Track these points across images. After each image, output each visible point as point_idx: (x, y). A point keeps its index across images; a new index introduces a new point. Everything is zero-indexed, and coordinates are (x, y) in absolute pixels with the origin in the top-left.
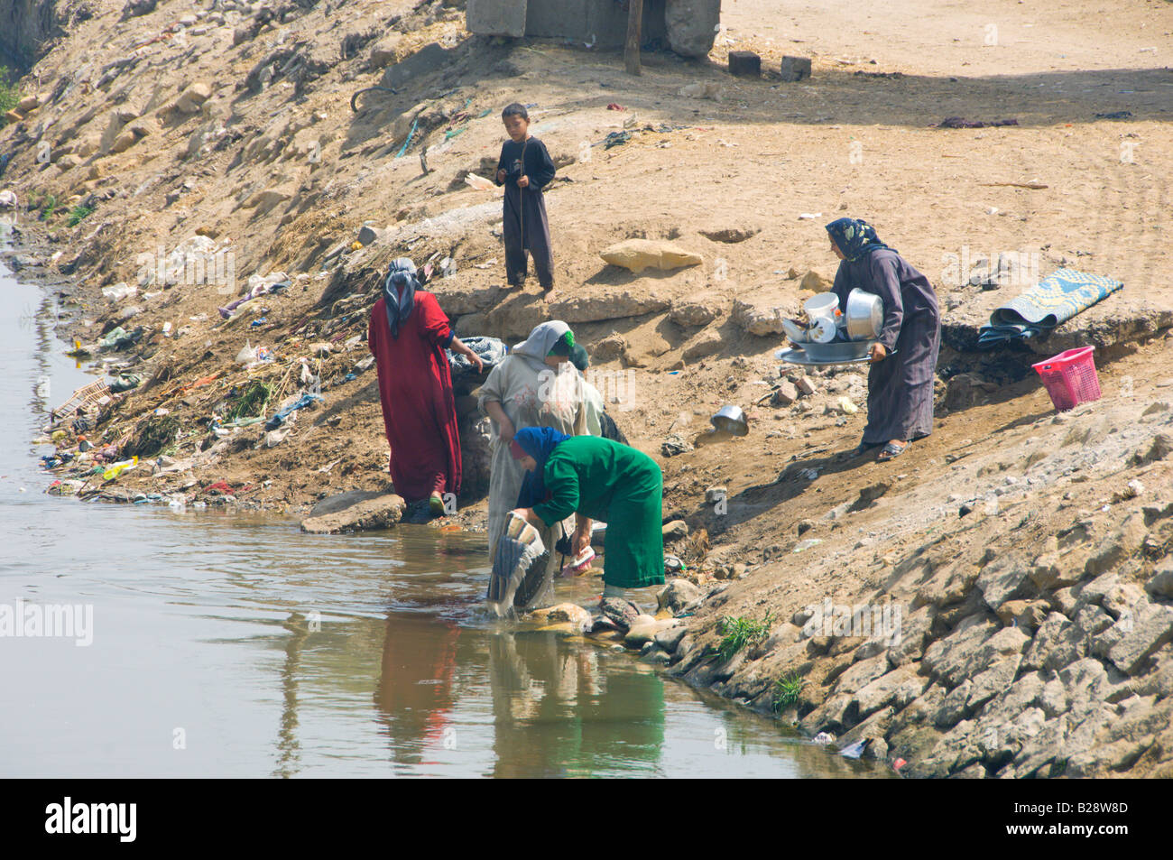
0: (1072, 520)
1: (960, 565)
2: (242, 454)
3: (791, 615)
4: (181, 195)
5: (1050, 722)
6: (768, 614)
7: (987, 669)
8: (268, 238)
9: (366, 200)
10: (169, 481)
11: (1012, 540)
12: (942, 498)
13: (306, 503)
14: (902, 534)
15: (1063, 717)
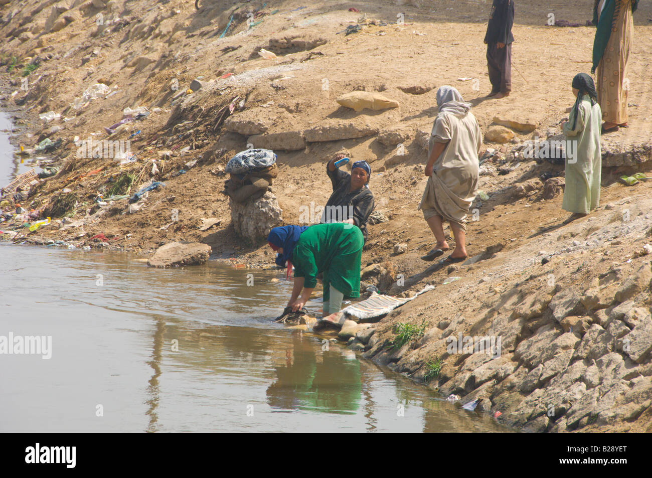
0: (608, 268)
1: (540, 294)
2: (114, 217)
3: (438, 323)
4: (91, 59)
5: (589, 391)
6: (424, 321)
7: (553, 358)
8: (141, 86)
9: (200, 63)
10: (69, 233)
11: (572, 279)
12: (535, 253)
13: (152, 248)
14: (508, 275)
15: (597, 388)
